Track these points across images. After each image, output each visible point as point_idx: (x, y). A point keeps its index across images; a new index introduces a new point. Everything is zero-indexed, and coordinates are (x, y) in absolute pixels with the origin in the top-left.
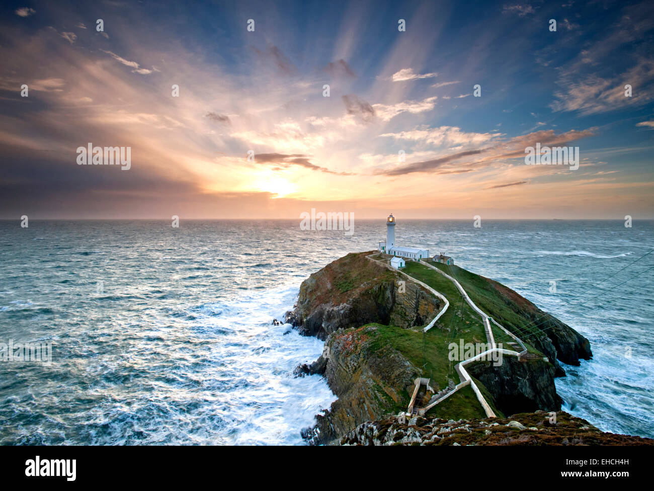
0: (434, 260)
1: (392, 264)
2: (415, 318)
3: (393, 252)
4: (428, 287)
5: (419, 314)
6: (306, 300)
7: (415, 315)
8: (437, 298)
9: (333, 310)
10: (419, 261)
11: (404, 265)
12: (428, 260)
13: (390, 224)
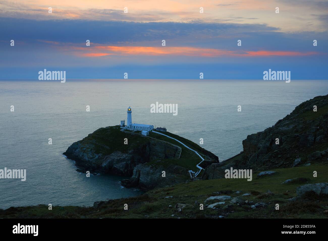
0: (157, 130)
1: (142, 134)
2: (164, 156)
3: (133, 127)
4: (169, 143)
5: (166, 154)
6: (95, 156)
7: (164, 155)
8: (175, 147)
9: (120, 158)
10: (151, 130)
11: (148, 133)
12: (155, 130)
13: (130, 112)
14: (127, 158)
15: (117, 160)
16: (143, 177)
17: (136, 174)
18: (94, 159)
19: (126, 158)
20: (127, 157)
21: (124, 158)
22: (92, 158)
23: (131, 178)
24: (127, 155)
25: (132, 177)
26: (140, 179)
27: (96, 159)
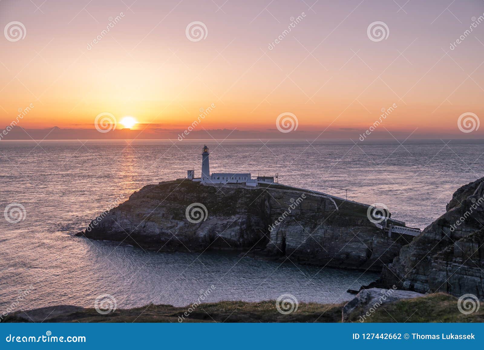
1: (248, 184)
6: (177, 224)
8: (317, 197)
11: (257, 183)
13: (205, 155)
14: (240, 221)
15: (222, 225)
16: (292, 240)
17: (277, 238)
18: (176, 228)
19: (238, 221)
20: (239, 218)
21: (236, 221)
22: (171, 227)
23: (267, 245)
24: (238, 216)
25: (269, 243)
26: (287, 243)
27: (180, 227)
